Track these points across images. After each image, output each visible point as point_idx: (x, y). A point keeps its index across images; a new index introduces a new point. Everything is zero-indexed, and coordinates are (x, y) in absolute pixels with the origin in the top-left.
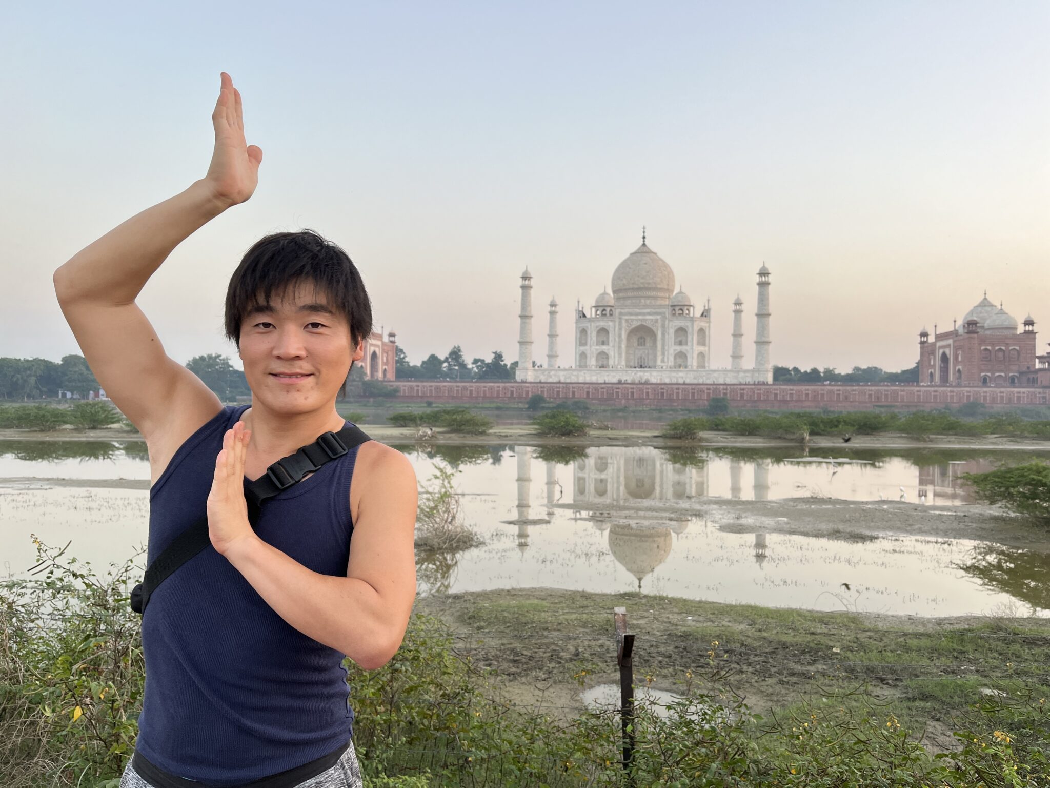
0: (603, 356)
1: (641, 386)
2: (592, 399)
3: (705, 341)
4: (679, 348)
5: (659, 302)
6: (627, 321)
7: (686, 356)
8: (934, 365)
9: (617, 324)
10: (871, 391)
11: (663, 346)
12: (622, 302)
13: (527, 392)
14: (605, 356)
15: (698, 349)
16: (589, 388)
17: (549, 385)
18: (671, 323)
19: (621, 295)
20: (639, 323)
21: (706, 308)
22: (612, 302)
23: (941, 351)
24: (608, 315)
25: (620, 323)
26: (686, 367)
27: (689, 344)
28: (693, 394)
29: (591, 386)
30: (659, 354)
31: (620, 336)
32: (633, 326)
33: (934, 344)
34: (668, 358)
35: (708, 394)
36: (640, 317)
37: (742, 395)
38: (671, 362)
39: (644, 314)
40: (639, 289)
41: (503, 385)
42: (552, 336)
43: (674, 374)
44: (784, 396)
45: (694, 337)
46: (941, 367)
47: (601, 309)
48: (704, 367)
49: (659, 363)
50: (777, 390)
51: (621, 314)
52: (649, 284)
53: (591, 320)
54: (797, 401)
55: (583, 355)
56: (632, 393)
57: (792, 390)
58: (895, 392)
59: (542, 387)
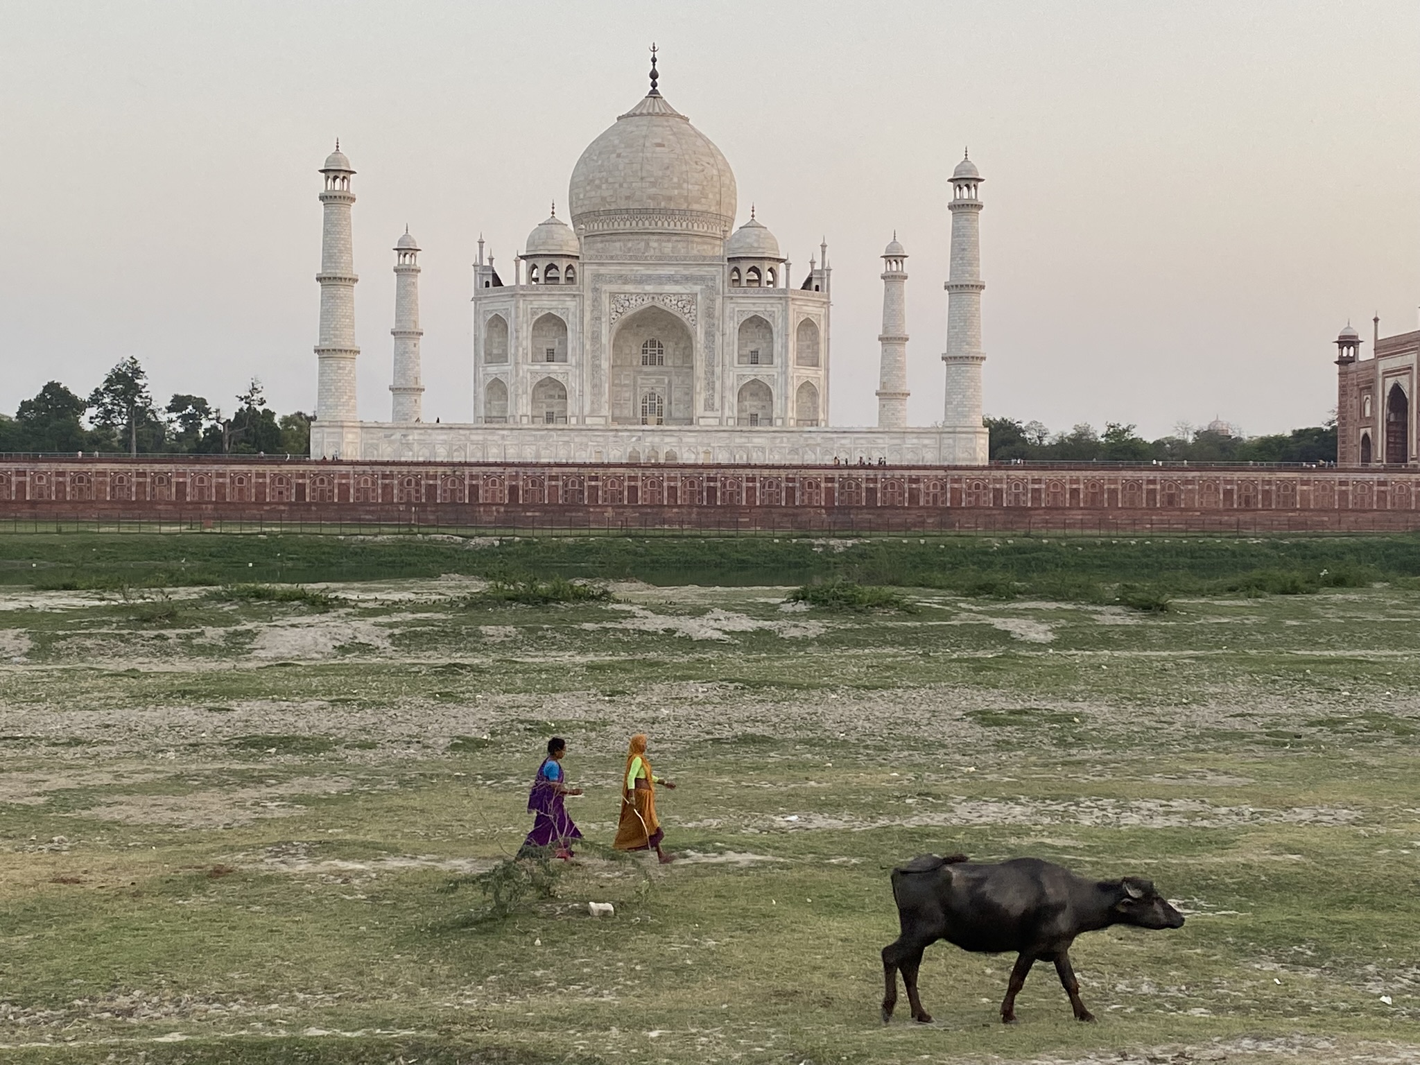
0: (551, 390)
1: (656, 472)
2: (526, 507)
3: (816, 353)
4: (750, 372)
5: (697, 249)
6: (613, 295)
7: (771, 392)
8: (1373, 418)
9: (588, 303)
10: (1231, 482)
11: (710, 364)
12: (600, 245)
13: (344, 489)
14: (556, 392)
15: (800, 373)
16: (517, 476)
17: (405, 469)
18: (729, 306)
19: (597, 227)
20: (647, 303)
21: (818, 267)
22: (572, 247)
23: (1390, 382)
24: (562, 280)
25: (596, 301)
26: (771, 421)
27: (777, 360)
28: (791, 492)
29: (521, 470)
30: (699, 385)
31: (596, 338)
32: (630, 313)
33: (1371, 366)
34: (722, 398)
35: (830, 492)
36: (649, 288)
37: (914, 496)
38: (731, 408)
39: (660, 280)
40: (645, 212)
41: (276, 469)
42: (405, 334)
43: (738, 440)
44: (1017, 495)
45: (787, 343)
46: (1389, 423)
47: (542, 264)
48: (814, 422)
49: (699, 409)
50: (1000, 481)
51: (597, 277)
52: (670, 199)
53: (514, 293)
54: (1048, 509)
55: (497, 388)
56: (633, 490)
57: (1039, 481)
58: (1288, 486)
59: (384, 476)
